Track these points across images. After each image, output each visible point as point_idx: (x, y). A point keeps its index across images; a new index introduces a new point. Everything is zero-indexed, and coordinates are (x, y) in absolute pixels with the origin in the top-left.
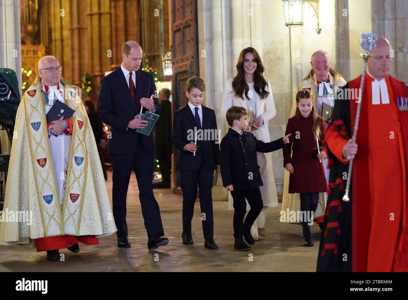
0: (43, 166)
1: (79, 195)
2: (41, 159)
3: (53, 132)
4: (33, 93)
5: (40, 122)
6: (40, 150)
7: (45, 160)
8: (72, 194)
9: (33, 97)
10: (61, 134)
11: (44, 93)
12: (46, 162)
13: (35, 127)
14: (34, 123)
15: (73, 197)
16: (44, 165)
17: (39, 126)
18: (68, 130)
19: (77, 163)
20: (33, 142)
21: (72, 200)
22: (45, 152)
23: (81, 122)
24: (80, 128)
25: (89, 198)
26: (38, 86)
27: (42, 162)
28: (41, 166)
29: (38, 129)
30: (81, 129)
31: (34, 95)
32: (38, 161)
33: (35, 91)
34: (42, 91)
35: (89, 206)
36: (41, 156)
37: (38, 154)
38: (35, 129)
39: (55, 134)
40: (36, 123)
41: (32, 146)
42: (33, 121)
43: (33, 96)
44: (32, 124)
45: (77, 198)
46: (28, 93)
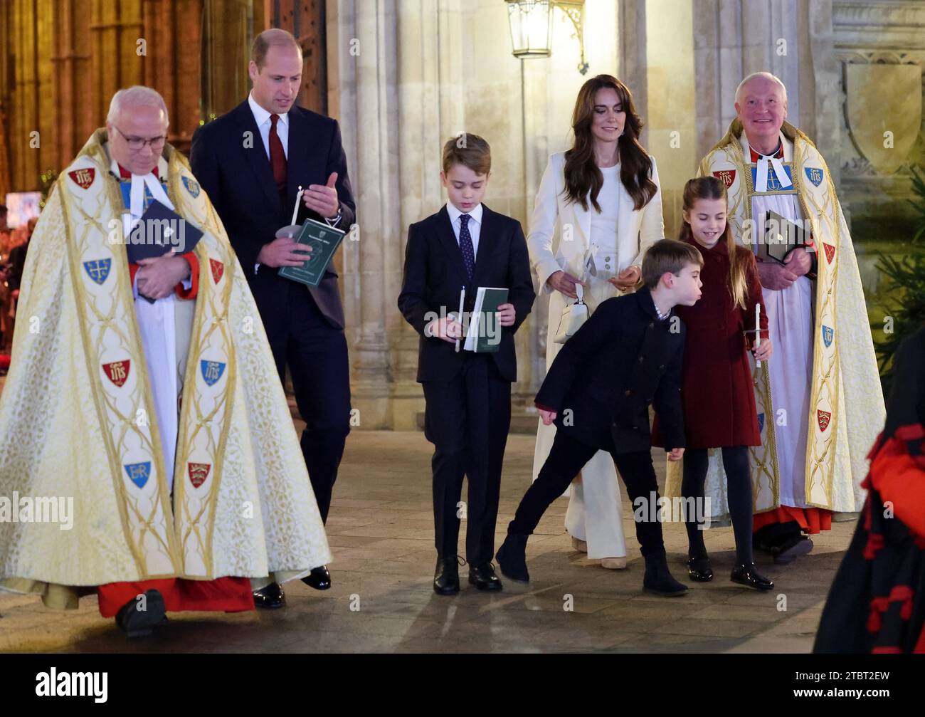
0: (120, 382)
1: (208, 467)
2: (114, 364)
3: (144, 290)
4: (87, 178)
5: (109, 261)
6: (110, 338)
7: (126, 365)
8: (194, 465)
9: (86, 188)
10: (166, 296)
11: (118, 180)
12: (127, 371)
13: (96, 273)
14: (93, 263)
15: (196, 472)
16: (124, 380)
17: (107, 271)
18: (187, 286)
19: (206, 379)
20: (91, 317)
21: (192, 480)
22: (124, 344)
23: (218, 263)
24: (217, 281)
25: (235, 475)
26: (98, 157)
27: (117, 373)
28: (114, 381)
29: (104, 278)
30: (219, 283)
31: (90, 184)
32: (107, 368)
33: (92, 172)
34: (111, 173)
35: (233, 496)
36: (114, 355)
37: (105, 349)
38: (95, 279)
39: (150, 295)
40: (98, 263)
41: (88, 325)
42: (89, 256)
43: (86, 185)
44: (86, 265)
45: (206, 475)
46: (73, 175)
